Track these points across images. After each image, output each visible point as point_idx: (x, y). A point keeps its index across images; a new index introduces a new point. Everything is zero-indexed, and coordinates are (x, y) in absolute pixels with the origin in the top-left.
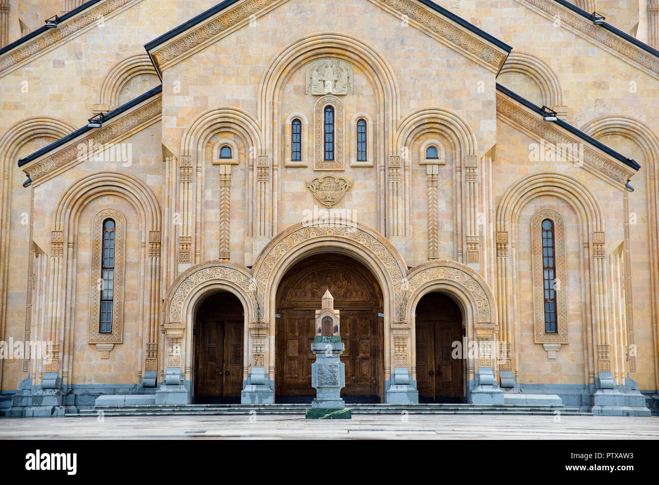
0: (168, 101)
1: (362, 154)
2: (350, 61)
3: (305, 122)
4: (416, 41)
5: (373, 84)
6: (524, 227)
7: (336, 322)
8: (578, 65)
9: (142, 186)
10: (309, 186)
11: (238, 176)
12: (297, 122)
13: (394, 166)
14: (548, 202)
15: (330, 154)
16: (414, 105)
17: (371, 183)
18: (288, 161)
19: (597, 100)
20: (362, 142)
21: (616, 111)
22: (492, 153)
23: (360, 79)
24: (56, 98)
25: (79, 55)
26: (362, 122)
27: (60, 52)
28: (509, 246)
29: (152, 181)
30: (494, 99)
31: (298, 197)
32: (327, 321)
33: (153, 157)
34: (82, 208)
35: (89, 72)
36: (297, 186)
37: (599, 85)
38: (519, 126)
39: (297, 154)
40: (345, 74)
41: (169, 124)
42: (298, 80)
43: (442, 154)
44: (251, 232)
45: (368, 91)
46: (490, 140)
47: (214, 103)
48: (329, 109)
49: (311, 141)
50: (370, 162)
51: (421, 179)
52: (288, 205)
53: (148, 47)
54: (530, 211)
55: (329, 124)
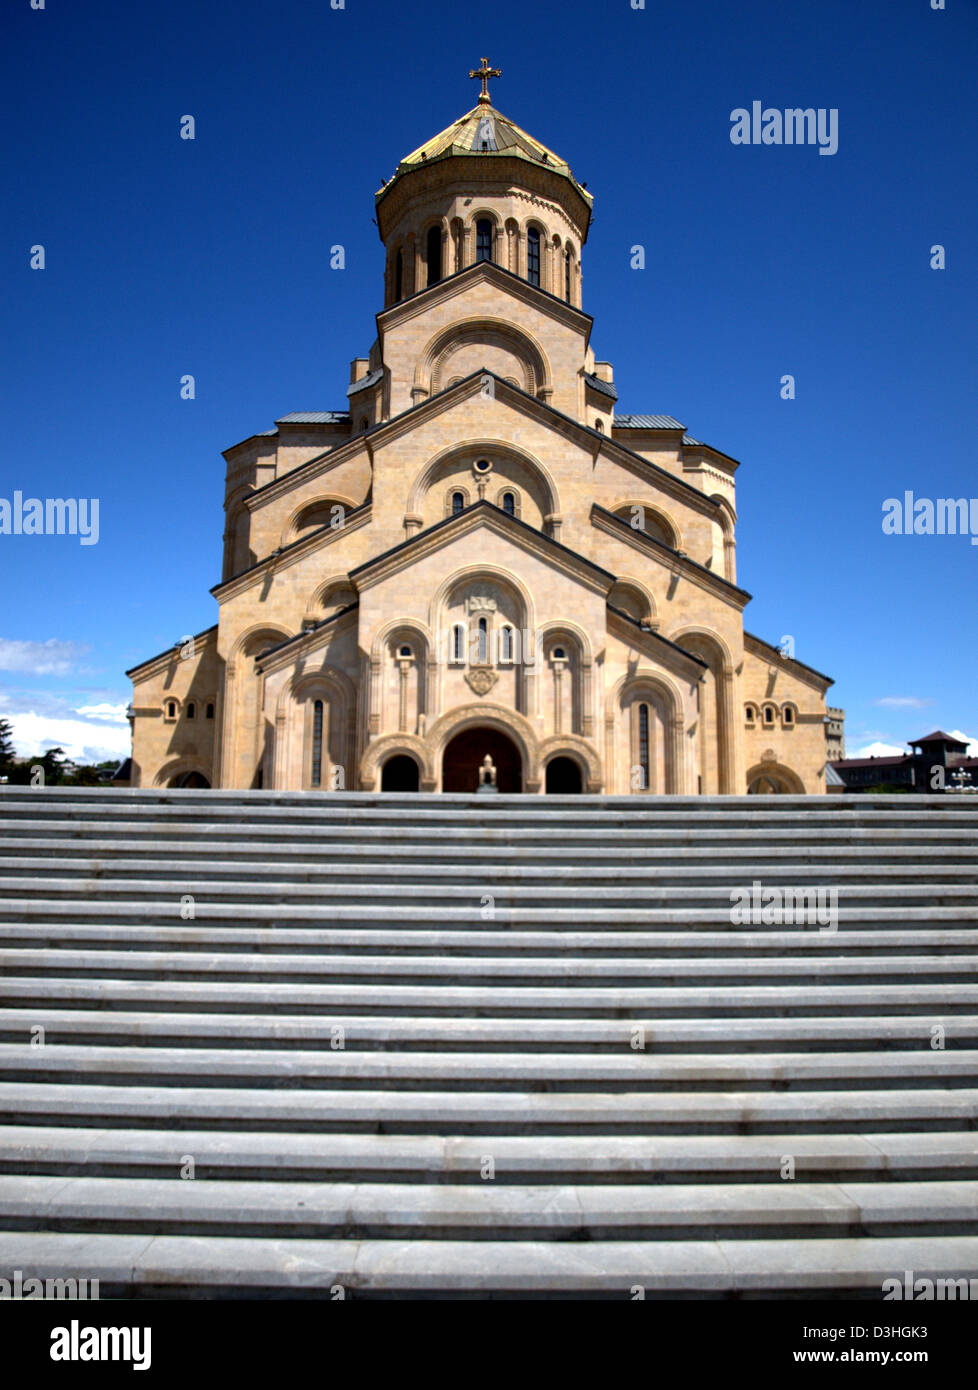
0: (363, 613)
2: (498, 586)
4: (547, 571)
6: (626, 711)
7: (493, 776)
9: (344, 676)
10: (467, 679)
11: (414, 669)
14: (644, 691)
16: (546, 618)
17: (513, 676)
19: (682, 615)
21: (695, 623)
22: (601, 655)
23: (506, 599)
24: (280, 609)
25: (295, 577)
28: (615, 724)
29: (351, 673)
30: (604, 615)
31: (459, 686)
32: (488, 775)
33: (350, 654)
34: (299, 692)
35: (302, 589)
37: (683, 603)
38: (622, 636)
41: (364, 631)
42: (458, 599)
43: (566, 655)
45: (512, 607)
46: (601, 645)
47: (397, 617)
48: (483, 622)
51: (549, 674)
52: (451, 692)
53: (351, 574)
54: (631, 699)
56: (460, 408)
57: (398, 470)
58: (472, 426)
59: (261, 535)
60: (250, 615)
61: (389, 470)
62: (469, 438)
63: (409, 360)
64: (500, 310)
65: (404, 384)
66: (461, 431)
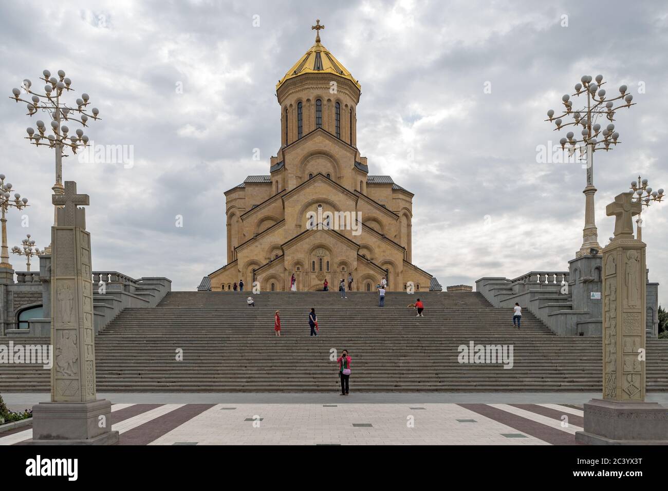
0: (286, 258)
1: (328, 269)
2: (325, 248)
3: (316, 262)
4: (339, 244)
5: (331, 254)
6: (363, 285)
8: (379, 247)
9: (280, 276)
10: (316, 276)
11: (301, 274)
12: (314, 262)
13: (335, 272)
14: (369, 280)
15: (321, 269)
16: (339, 258)
17: (330, 275)
18: (312, 271)
19: (383, 255)
20: (328, 266)
21: (388, 258)
22: (356, 269)
23: (327, 253)
24: (257, 255)
25: (261, 244)
26: (328, 262)
27: (257, 244)
29: (282, 275)
30: (356, 257)
31: (314, 279)
33: (281, 270)
34: (267, 281)
35: (263, 248)
36: (314, 276)
37: (384, 252)
38: (362, 263)
39: (314, 269)
40: (324, 251)
41: (286, 263)
42: (314, 253)
43: (345, 269)
44: (304, 286)
45: (329, 255)
46: (356, 266)
47: (296, 258)
48: (321, 259)
49: (317, 266)
50: (330, 271)
51: (341, 275)
52: (312, 280)
53: (282, 246)
54: (365, 282)
55: (321, 263)
56: (312, 187)
57: (293, 209)
58: (316, 193)
59: (247, 229)
60: (247, 257)
61: (290, 209)
62: (315, 197)
63: (294, 166)
64: (325, 147)
65: (292, 175)
66: (313, 195)
